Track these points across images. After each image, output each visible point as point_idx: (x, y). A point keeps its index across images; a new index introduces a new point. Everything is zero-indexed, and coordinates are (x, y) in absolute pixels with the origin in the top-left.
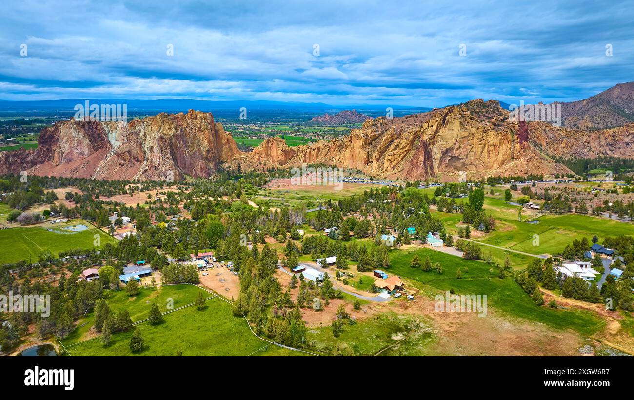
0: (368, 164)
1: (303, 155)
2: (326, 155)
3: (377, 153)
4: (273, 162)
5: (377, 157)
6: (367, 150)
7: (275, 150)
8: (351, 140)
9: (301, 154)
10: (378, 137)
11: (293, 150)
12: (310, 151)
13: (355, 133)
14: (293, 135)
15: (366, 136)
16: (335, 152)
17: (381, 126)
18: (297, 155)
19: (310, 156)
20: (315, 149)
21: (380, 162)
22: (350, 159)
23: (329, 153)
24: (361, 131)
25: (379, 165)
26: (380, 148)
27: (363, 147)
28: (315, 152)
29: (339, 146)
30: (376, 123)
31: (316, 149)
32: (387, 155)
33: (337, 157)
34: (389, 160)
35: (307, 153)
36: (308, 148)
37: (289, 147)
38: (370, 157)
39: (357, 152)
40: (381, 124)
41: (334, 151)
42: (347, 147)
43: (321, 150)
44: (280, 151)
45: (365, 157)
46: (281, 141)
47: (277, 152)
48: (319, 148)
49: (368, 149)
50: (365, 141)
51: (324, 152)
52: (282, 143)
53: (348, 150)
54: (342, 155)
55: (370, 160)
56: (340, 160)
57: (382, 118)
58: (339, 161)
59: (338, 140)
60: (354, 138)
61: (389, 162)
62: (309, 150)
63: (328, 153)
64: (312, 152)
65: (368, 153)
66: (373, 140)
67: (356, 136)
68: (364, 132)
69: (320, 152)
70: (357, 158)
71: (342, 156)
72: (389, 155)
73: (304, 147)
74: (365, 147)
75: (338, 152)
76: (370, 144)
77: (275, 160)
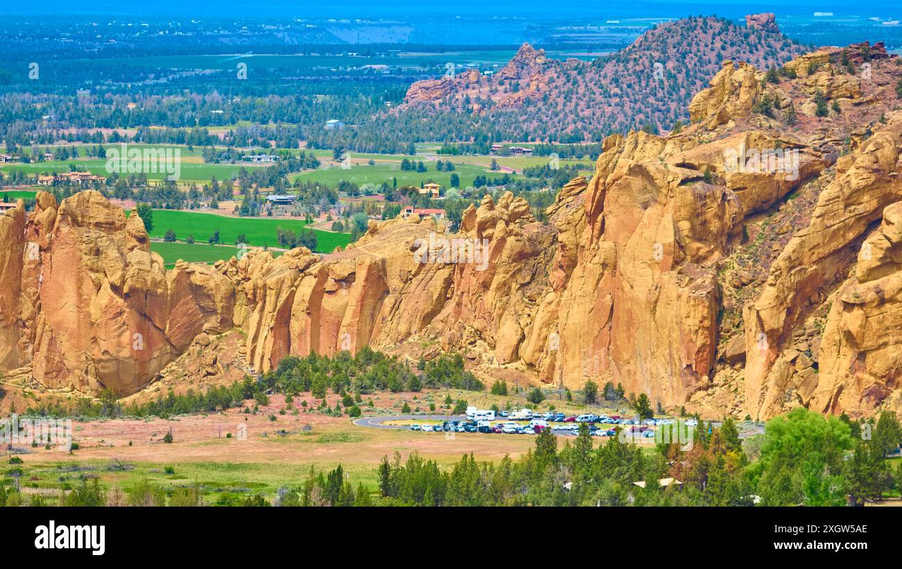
0: (712, 374)
1: (269, 321)
2: (428, 318)
3: (769, 293)
4: (57, 371)
5: (776, 321)
6: (708, 278)
7: (70, 287)
8: (599, 207)
9: (255, 316)
10: (793, 189)
11: (198, 291)
12: (318, 294)
13: (624, 163)
14: (228, 208)
15: (707, 179)
16: (490, 297)
17: (821, 113)
18: (227, 322)
19: (316, 325)
20: (348, 280)
21: (790, 354)
22: (597, 342)
23: (450, 307)
24: (669, 147)
25: (783, 384)
26: (793, 263)
27: (678, 257)
28: (349, 298)
29: (521, 256)
30: (783, 92)
31: (361, 275)
32: (836, 308)
33: (508, 332)
34: (849, 335)
35: (299, 307)
36: (303, 271)
37: (169, 266)
38: (726, 323)
39: (641, 292)
40: (822, 101)
41: (486, 286)
42: (573, 264)
43: (394, 282)
44: (107, 291)
45: (692, 322)
46: (110, 227)
47: (82, 302)
48: (378, 274)
49: (720, 268)
50: (696, 215)
51: (417, 299)
52: (118, 236)
53: (581, 281)
54: (541, 315)
55: (728, 348)
56: (527, 350)
57: (832, 58)
58: (515, 356)
59: (513, 217)
60: (624, 199)
61: (848, 356)
62: (306, 287)
63: (443, 299)
64: (328, 303)
65: (716, 296)
66: (755, 213)
67: (637, 182)
68: (691, 155)
69: (389, 301)
70: (639, 334)
71: (538, 323)
72: (848, 306)
73: (278, 264)
74: (698, 260)
75: (515, 296)
76: (735, 235)
77: (70, 362)
